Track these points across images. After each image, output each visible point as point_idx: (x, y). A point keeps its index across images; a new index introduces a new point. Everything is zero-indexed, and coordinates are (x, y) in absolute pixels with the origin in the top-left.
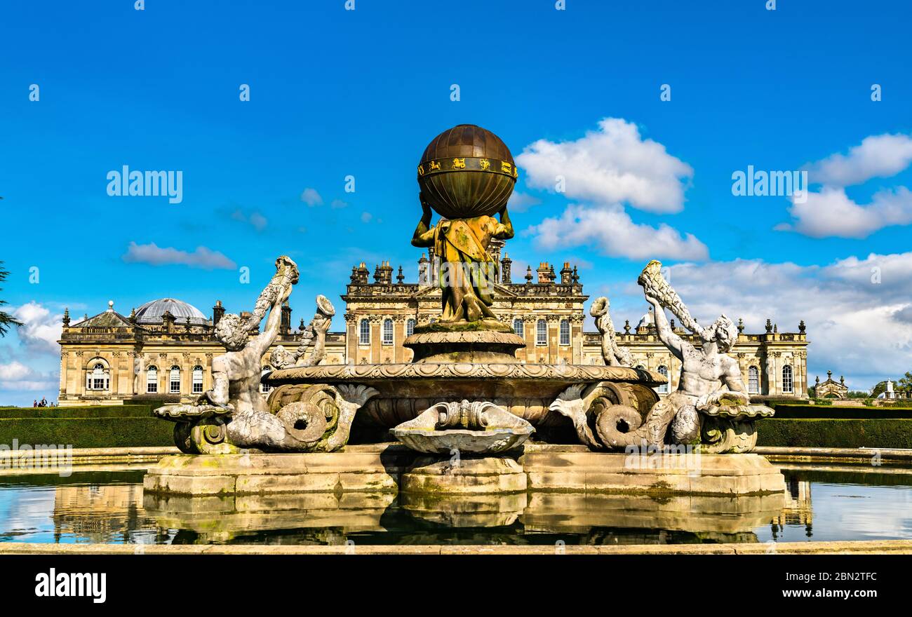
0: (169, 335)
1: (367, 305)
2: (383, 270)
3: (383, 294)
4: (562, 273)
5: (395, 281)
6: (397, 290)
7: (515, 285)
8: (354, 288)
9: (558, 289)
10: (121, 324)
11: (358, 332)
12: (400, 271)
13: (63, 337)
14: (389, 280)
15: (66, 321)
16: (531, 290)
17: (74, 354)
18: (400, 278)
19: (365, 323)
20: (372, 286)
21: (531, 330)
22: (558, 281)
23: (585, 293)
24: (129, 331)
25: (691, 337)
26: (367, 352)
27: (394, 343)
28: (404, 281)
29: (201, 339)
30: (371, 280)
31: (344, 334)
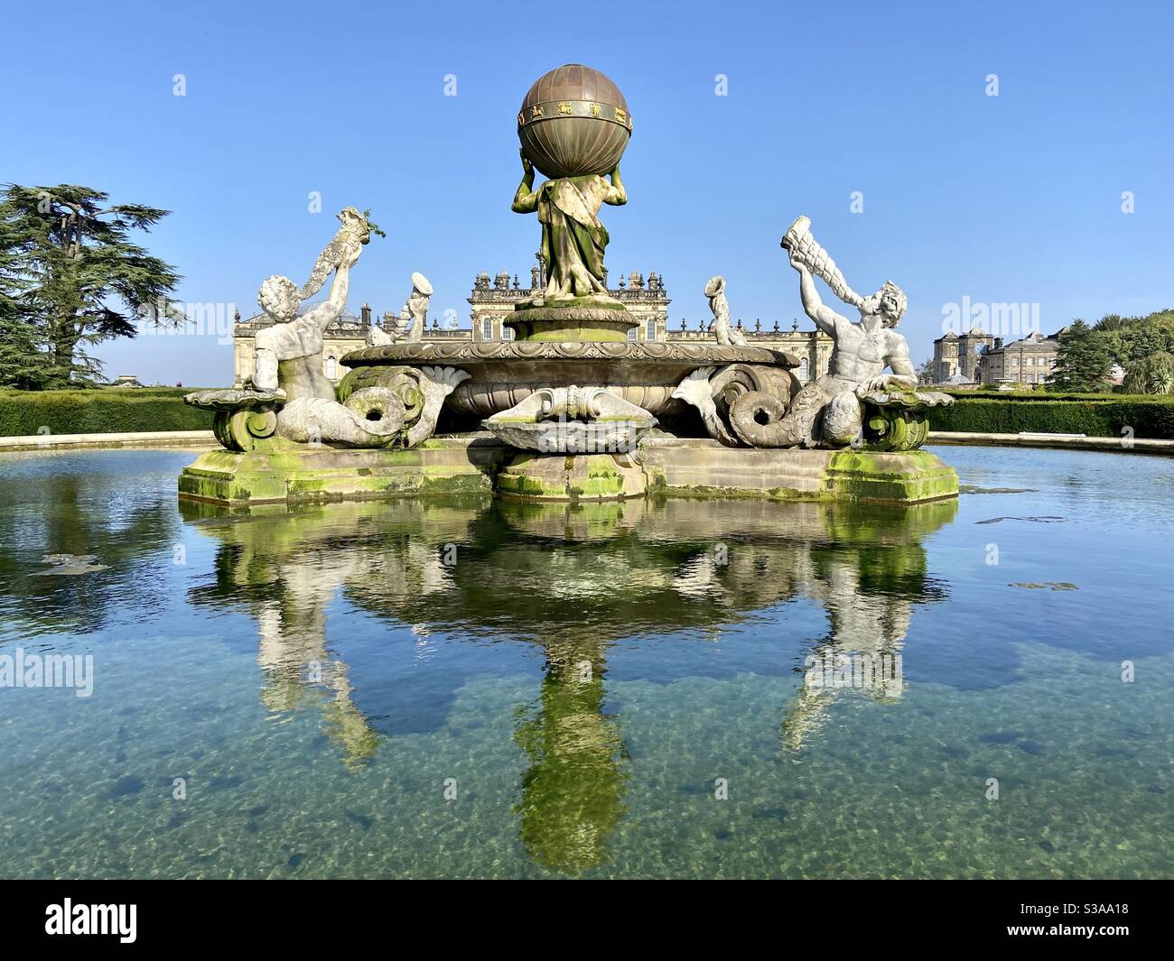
1: (489, 307)
2: (501, 278)
3: (502, 297)
4: (649, 281)
5: (512, 287)
6: (514, 295)
8: (479, 292)
9: (646, 294)
11: (482, 329)
12: (516, 278)
13: (236, 331)
14: (507, 286)
15: (238, 318)
16: (624, 295)
17: (245, 346)
19: (487, 322)
20: (492, 290)
22: (646, 287)
23: (668, 297)
25: (754, 334)
28: (519, 287)
29: (352, 335)
30: (492, 286)
31: (471, 331)
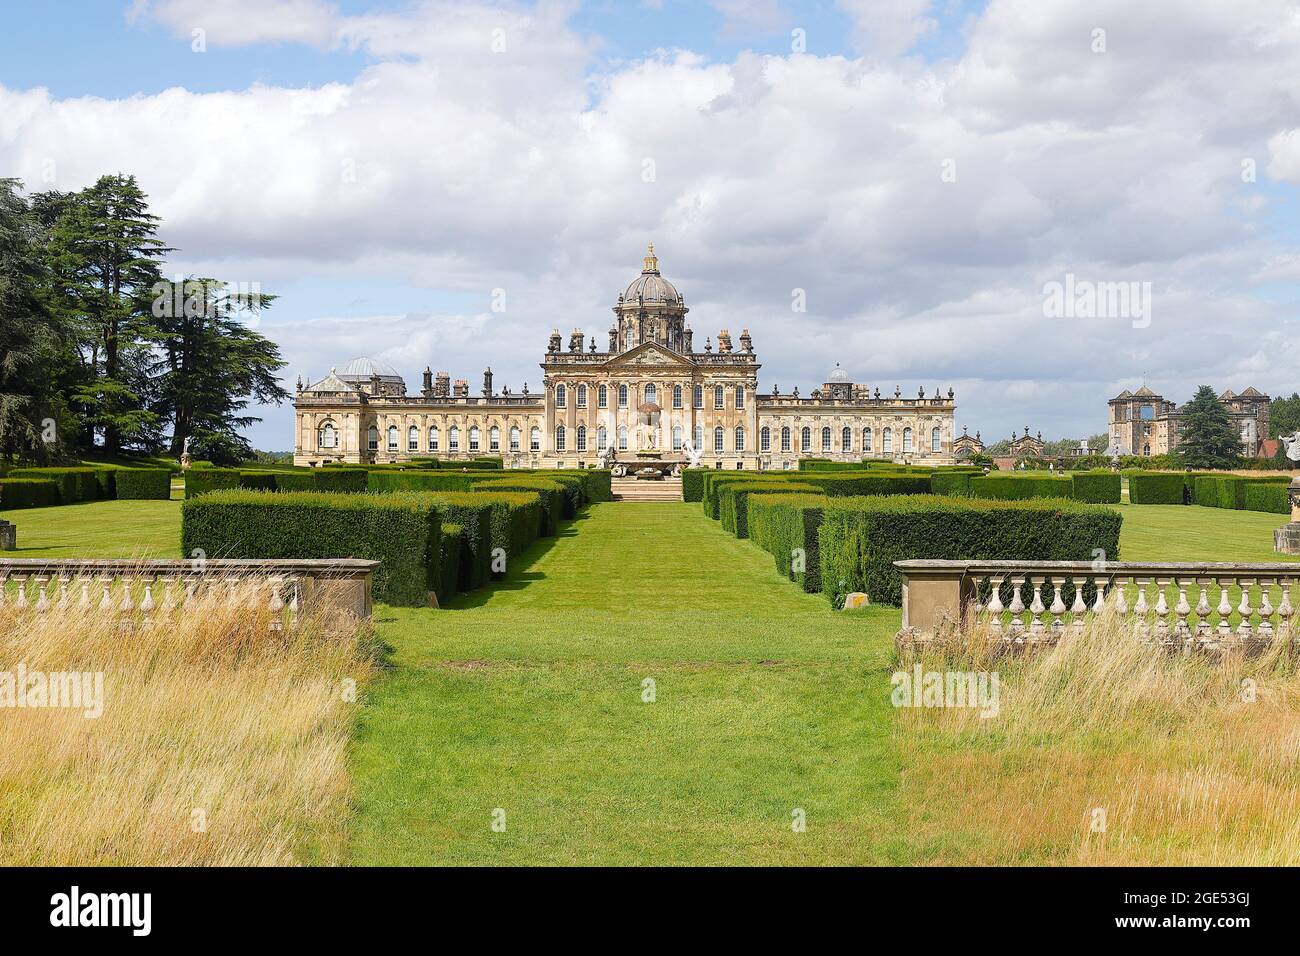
0: (386, 399)
1: (564, 373)
3: (578, 362)
6: (590, 359)
7: (696, 355)
8: (552, 358)
9: (734, 358)
10: (347, 389)
11: (555, 396)
12: (593, 341)
16: (710, 359)
17: (308, 417)
18: (593, 348)
19: (561, 389)
20: (566, 355)
21: (710, 396)
23: (757, 363)
24: (355, 395)
26: (563, 414)
27: (587, 406)
28: (597, 351)
